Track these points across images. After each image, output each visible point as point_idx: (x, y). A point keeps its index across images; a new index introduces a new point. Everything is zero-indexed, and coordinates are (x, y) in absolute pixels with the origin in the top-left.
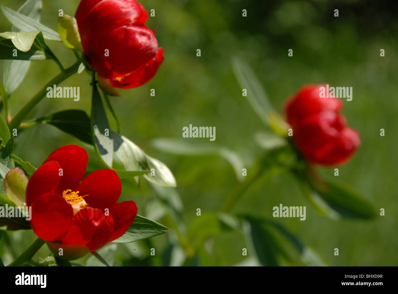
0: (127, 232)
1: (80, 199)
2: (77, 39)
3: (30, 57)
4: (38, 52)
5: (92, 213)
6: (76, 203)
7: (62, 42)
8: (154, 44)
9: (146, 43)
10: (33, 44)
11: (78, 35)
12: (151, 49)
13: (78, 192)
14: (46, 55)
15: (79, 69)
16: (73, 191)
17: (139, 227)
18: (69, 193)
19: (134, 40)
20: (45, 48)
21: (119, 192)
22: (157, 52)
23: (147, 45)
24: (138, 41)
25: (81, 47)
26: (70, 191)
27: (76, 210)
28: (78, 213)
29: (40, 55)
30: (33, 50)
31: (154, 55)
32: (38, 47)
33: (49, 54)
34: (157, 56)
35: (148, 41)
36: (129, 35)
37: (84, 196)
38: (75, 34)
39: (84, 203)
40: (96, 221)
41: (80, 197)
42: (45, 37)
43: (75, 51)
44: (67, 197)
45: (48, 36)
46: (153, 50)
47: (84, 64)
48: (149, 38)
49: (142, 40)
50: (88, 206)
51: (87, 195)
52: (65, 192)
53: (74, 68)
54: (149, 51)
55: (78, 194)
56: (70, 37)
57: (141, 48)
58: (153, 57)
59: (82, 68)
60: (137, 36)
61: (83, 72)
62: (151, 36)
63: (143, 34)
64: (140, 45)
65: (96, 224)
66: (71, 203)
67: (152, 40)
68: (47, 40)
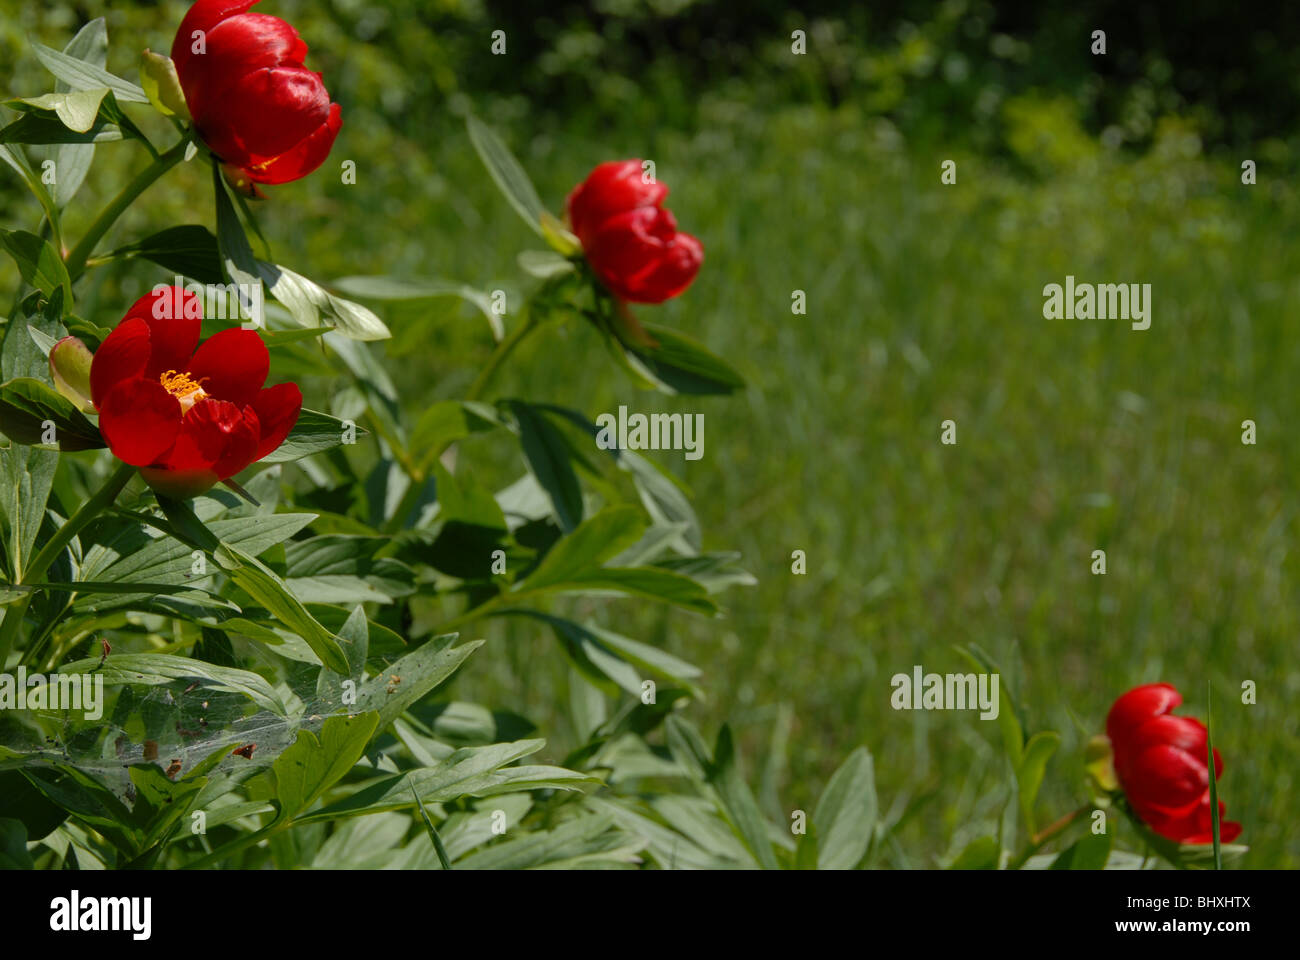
0: (286, 441)
1: (193, 386)
2: (178, 96)
3: (94, 137)
4: (107, 126)
5: (217, 409)
6: (187, 393)
7: (150, 104)
8: (322, 98)
9: (308, 97)
10: (99, 113)
11: (180, 90)
12: (317, 108)
13: (189, 374)
14: (122, 131)
15: (187, 153)
16: (178, 373)
17: (309, 430)
18: (172, 376)
19: (286, 93)
20: (121, 117)
21: (264, 370)
22: (328, 113)
23: (310, 100)
24: (292, 95)
25: (187, 111)
26: (174, 372)
27: (186, 405)
28: (191, 410)
29: (113, 132)
30: (99, 123)
31: (323, 118)
32: (108, 118)
33: (129, 128)
34: (329, 121)
35: (311, 94)
36: (275, 83)
37: (201, 381)
38: (174, 89)
39: (202, 392)
40: (226, 423)
41: (194, 383)
42: (118, 97)
43: (175, 119)
44: (168, 386)
45: (124, 94)
46: (322, 110)
47: (196, 144)
48: (313, 88)
49: (300, 92)
50: (210, 398)
51: (207, 378)
52: (164, 376)
53: (178, 153)
54: (315, 113)
55: (189, 377)
56: (166, 94)
57: (300, 108)
58: (322, 123)
59: (191, 151)
60: (291, 86)
61: (194, 158)
62: (316, 83)
63: (300, 81)
64: (297, 102)
65: (227, 429)
66: (177, 394)
67: (318, 90)
68: (122, 102)
